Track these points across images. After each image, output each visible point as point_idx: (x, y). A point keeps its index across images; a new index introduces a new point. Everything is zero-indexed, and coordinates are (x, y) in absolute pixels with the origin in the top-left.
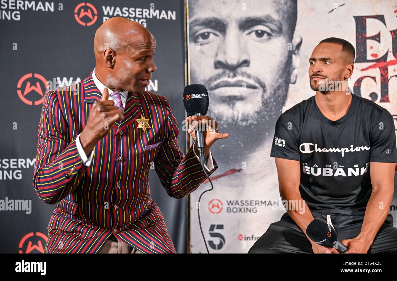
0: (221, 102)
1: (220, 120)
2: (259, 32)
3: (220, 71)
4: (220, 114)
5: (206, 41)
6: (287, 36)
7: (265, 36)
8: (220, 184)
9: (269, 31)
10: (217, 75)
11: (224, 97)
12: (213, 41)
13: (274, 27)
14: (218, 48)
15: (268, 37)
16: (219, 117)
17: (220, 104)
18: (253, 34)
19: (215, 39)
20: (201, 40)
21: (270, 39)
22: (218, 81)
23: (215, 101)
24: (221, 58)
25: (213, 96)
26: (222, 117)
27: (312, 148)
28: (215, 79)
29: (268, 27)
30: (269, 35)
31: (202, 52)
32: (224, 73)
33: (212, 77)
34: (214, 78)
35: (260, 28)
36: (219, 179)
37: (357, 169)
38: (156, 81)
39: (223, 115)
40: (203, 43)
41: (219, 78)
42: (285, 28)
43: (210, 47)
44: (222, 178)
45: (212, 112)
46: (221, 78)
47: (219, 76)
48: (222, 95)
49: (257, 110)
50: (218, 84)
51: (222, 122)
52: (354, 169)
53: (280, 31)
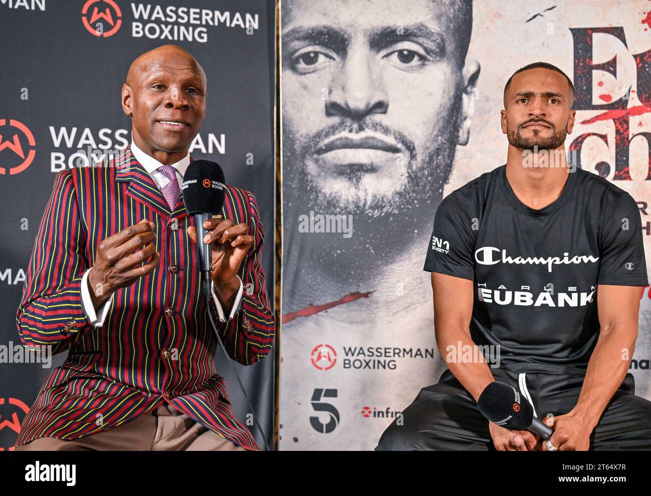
0: (336, 175)
1: (335, 207)
2: (405, 53)
3: (335, 120)
4: (333, 195)
5: (312, 67)
6: (453, 60)
7: (415, 61)
8: (332, 317)
9: (422, 51)
10: (329, 128)
11: (341, 165)
12: (324, 68)
13: (432, 46)
14: (333, 81)
15: (420, 63)
16: (333, 200)
17: (335, 178)
18: (395, 57)
19: (328, 64)
20: (302, 65)
21: (423, 65)
22: (332, 138)
23: (326, 173)
24: (337, 98)
25: (323, 165)
26: (337, 202)
27: (496, 256)
28: (327, 135)
29: (421, 45)
30: (422, 58)
31: (305, 88)
32: (342, 123)
33: (322, 131)
34: (324, 133)
35: (406, 45)
36: (329, 310)
37: (575, 296)
38: (223, 137)
39: (340, 197)
40: (307, 71)
41: (334, 134)
42: (450, 47)
43: (319, 77)
44: (336, 309)
45: (320, 191)
46: (337, 132)
47: (334, 129)
48: (339, 163)
49: (398, 189)
50: (332, 142)
51: (338, 210)
52: (570, 294)
53: (441, 52)
